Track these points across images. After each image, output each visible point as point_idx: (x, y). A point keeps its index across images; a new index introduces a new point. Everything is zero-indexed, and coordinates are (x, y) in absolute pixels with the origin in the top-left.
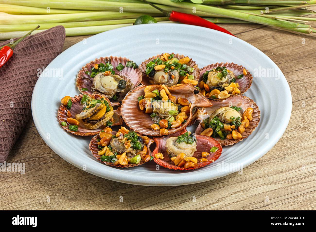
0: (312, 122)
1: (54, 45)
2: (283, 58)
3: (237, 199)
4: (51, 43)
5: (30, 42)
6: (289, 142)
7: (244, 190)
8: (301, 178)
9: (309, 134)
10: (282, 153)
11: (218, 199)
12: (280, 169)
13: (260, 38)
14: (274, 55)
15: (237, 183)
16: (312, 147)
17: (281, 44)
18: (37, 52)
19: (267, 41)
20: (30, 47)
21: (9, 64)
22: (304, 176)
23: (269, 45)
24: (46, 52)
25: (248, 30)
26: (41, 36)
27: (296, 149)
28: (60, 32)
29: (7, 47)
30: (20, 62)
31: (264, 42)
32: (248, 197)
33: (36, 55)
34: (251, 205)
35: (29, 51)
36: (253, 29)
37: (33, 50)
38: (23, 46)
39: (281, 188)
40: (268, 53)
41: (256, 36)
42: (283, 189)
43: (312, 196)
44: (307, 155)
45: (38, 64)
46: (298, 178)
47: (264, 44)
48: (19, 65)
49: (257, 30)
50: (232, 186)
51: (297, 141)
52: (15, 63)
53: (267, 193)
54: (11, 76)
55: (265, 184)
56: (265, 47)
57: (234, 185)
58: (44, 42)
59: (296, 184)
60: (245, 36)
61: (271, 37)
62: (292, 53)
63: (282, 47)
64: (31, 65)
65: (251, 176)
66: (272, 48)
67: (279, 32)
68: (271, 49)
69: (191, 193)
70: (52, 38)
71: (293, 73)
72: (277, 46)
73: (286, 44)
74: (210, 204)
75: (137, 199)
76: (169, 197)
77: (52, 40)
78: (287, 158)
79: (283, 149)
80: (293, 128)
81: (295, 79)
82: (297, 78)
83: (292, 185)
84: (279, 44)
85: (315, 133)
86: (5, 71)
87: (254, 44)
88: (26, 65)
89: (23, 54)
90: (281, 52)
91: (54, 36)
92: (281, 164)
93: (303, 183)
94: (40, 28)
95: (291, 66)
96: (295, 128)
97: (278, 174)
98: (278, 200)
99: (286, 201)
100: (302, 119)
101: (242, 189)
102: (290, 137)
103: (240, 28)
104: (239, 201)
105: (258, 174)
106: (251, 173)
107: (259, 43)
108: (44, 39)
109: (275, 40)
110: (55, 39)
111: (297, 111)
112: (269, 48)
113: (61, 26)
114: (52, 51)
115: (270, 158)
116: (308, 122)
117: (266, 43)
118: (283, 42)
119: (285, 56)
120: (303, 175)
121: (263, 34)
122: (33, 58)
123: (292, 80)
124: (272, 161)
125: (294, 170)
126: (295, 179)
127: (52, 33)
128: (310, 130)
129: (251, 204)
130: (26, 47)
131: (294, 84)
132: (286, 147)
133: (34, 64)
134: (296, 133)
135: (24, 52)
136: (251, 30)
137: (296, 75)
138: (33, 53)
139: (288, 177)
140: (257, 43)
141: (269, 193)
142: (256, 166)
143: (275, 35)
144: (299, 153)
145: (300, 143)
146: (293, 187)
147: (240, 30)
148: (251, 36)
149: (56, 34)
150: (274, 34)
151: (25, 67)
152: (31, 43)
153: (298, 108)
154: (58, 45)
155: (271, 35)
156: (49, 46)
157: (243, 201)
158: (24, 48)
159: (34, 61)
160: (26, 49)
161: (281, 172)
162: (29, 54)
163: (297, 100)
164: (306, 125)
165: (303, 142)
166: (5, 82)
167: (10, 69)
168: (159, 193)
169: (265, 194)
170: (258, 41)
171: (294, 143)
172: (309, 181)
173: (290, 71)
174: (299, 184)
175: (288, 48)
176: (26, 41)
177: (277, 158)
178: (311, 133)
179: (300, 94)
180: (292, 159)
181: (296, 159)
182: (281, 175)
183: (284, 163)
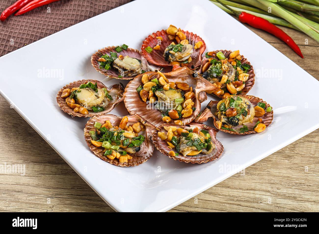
0: (300, 153)
6: (261, 163)
8: (242, 201)
9: (287, 163)
16: (279, 176)
22: (247, 200)
25: (315, 45)
27: (262, 172)
39: (215, 201)
42: (217, 204)
44: (267, 181)
46: (239, 199)
51: (269, 165)
56: (317, 67)
60: (307, 49)
83: (228, 203)
85: (293, 164)
87: (310, 60)
88: (84, 5)
93: (240, 205)
97: (225, 187)
100: (293, 147)
116: (295, 152)
120: (246, 198)
125: (243, 190)
126: (236, 199)
128: (291, 160)
139: (231, 194)
140: (313, 60)
144: (262, 177)
145: (270, 169)
146: (228, 205)
148: (314, 52)
161: (228, 187)
164: (292, 154)
165: (274, 168)
172: (247, 207)
174: (235, 204)
178: (290, 163)
180: (249, 180)
181: (253, 181)
182: (226, 190)
183: (239, 181)
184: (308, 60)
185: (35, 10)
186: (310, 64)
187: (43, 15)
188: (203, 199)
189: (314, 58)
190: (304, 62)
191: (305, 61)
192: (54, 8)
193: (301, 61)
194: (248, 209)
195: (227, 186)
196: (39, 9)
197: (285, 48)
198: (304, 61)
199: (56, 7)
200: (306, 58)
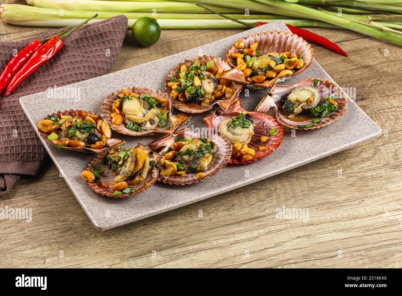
1: (112, 38)
2: (386, 78)
3: (299, 246)
4: (109, 35)
5: (85, 32)
6: (373, 182)
7: (309, 236)
8: (379, 228)
9: (399, 174)
10: (362, 194)
11: (276, 243)
12: (356, 214)
13: (363, 50)
14: (376, 72)
15: (302, 226)
16: (400, 190)
17: (387, 59)
18: (92, 45)
19: (372, 54)
20: (84, 39)
21: (57, 58)
23: (372, 59)
24: (102, 46)
25: (351, 39)
26: (98, 27)
27: (380, 192)
28: (121, 23)
29: (57, 38)
30: (70, 56)
31: (367, 56)
32: (311, 245)
33: (91, 48)
34: (313, 254)
35: (82, 43)
36: (358, 37)
37: (87, 42)
38: (76, 36)
39: (352, 237)
40: (370, 69)
41: (359, 47)
42: (355, 239)
43: (388, 250)
44: (392, 199)
45: (91, 60)
46: (375, 227)
47: (367, 58)
48: (69, 59)
49: (362, 39)
50: (295, 229)
51: (383, 182)
52: (64, 56)
53: (335, 242)
54: (58, 72)
55: (334, 231)
57: (298, 229)
58: (100, 34)
59: (372, 234)
60: (345, 45)
61: (377, 49)
62: (399, 72)
63: (388, 63)
64: (82, 61)
65: (319, 219)
66: (375, 63)
67: (388, 44)
68: (374, 65)
69: (246, 233)
70: (110, 30)
71: (394, 97)
72: (382, 61)
73: (393, 59)
74: (265, 249)
75: (182, 234)
76: (220, 235)
77: (110, 32)
78: (367, 201)
79: (365, 190)
80: (381, 165)
81: (395, 105)
82: (398, 103)
83: (367, 235)
84: (385, 59)
86: (52, 65)
87: (355, 56)
88: (77, 60)
89: (76, 47)
90: (386, 69)
91: (113, 27)
92: (358, 208)
93: (380, 233)
94: (98, 17)
95: (394, 88)
96: (384, 166)
97: (353, 219)
98: (346, 252)
99: (355, 253)
100: (395, 155)
101: (307, 234)
102: (376, 176)
103: (341, 35)
104: (300, 249)
105: (329, 217)
106: (321, 215)
107: (362, 56)
108: (102, 30)
109: (382, 54)
110: (114, 31)
111: (390, 145)
112: (372, 63)
113: (123, 16)
114: (110, 45)
115: (347, 199)
116: (400, 159)
117: (369, 57)
118: (391, 58)
119: (390, 75)
120: (381, 224)
121: (368, 45)
122: (86, 52)
123: (392, 106)
124: (348, 204)
125: (373, 216)
126: (371, 228)
127: (111, 24)
129: (313, 252)
130: (80, 39)
131: (394, 111)
132: (369, 188)
133: (86, 60)
134: (384, 172)
135: (76, 44)
136: (354, 39)
137: (398, 100)
138: (87, 46)
139: (364, 225)
140: (359, 56)
141: (337, 241)
142: (329, 208)
143: (383, 47)
144: (383, 197)
145: (386, 185)
146: (368, 237)
147: (342, 38)
148: (354, 46)
149: (116, 26)
150: (381, 46)
151: (75, 63)
152: (86, 34)
153: (393, 141)
154: (117, 38)
155: (377, 48)
156: (106, 39)
157: (304, 249)
158: (77, 40)
159: (87, 55)
160: (79, 40)
161: (356, 218)
162: (82, 47)
163: (393, 131)
164: (398, 163)
165: (390, 183)
166: (50, 78)
167: (58, 62)
168: (209, 230)
169: (333, 243)
170: (361, 53)
171: (379, 183)
172: (388, 232)
173: (391, 94)
174: (375, 234)
175: (395, 65)
176: (81, 32)
177: (355, 200)
179: (398, 124)
180: (372, 203)
181: (378, 203)
182: (355, 221)
183: (363, 207)
184: (354, 56)
185: (22, 83)
186: (358, 61)
187: (35, 86)
188: (338, 239)
189: (357, 53)
190: (351, 61)
191: (351, 59)
192: (44, 74)
193: (347, 60)
194: (389, 235)
195: (354, 217)
196: (26, 80)
197: (322, 51)
198: (349, 59)
199: (44, 72)
200: (349, 55)
